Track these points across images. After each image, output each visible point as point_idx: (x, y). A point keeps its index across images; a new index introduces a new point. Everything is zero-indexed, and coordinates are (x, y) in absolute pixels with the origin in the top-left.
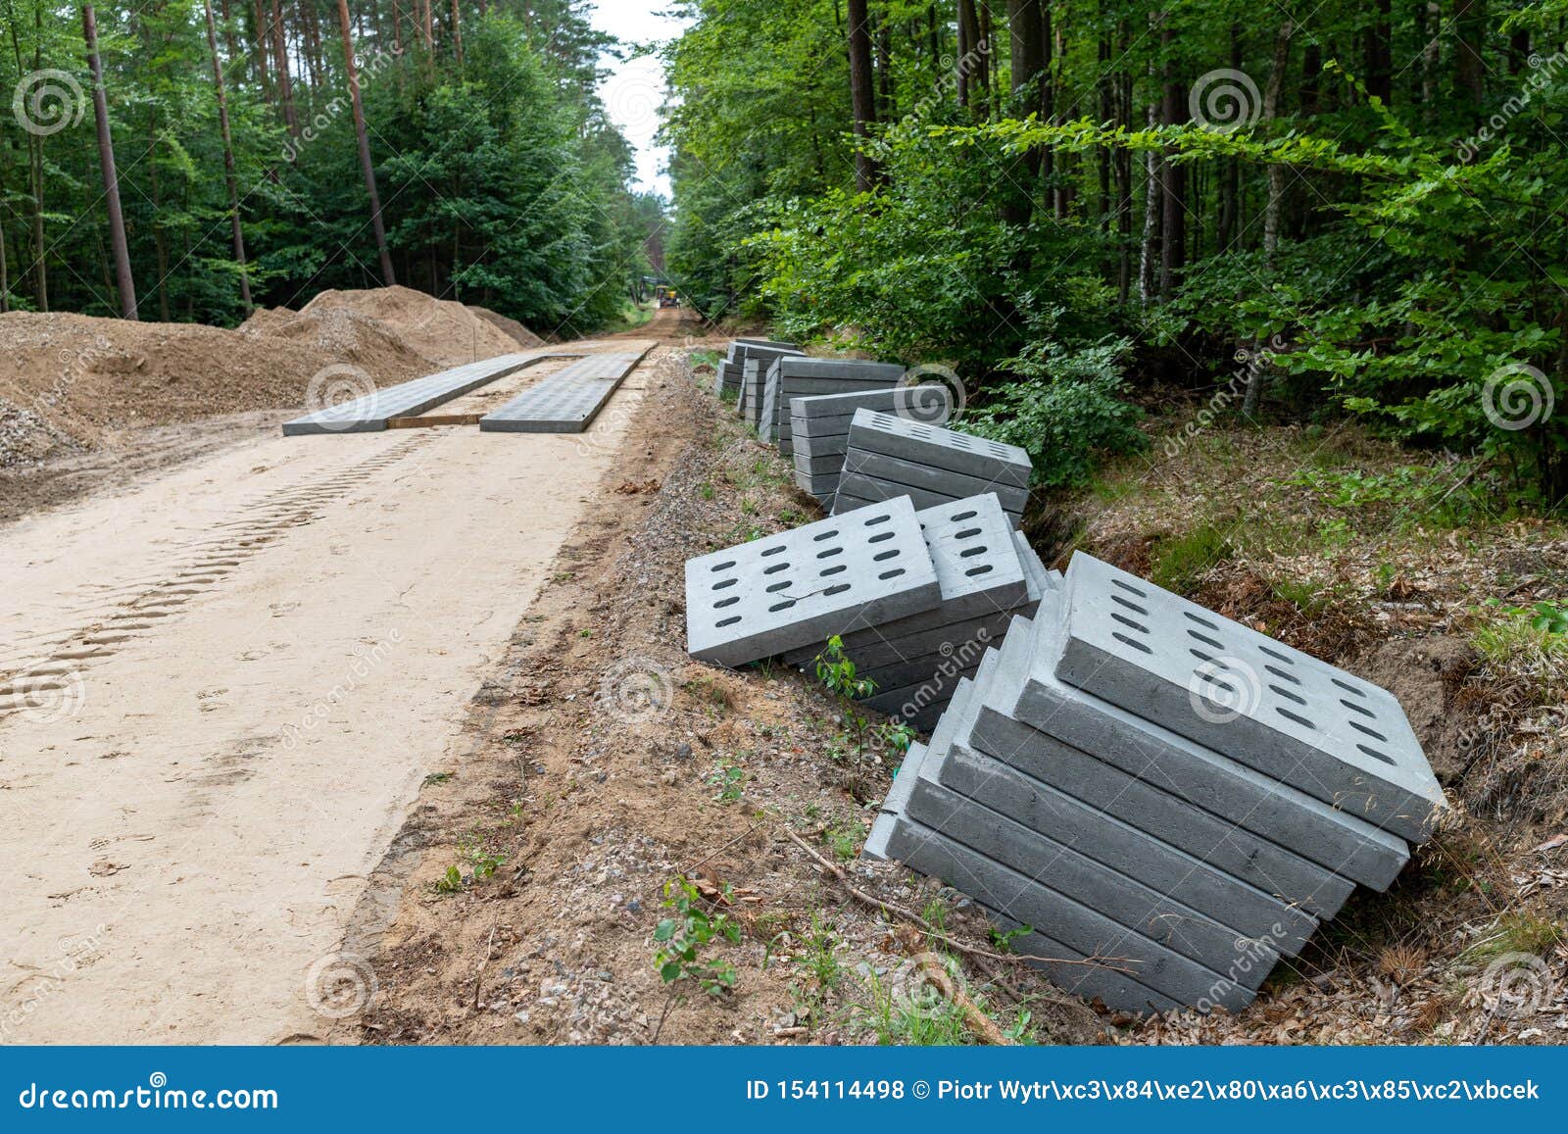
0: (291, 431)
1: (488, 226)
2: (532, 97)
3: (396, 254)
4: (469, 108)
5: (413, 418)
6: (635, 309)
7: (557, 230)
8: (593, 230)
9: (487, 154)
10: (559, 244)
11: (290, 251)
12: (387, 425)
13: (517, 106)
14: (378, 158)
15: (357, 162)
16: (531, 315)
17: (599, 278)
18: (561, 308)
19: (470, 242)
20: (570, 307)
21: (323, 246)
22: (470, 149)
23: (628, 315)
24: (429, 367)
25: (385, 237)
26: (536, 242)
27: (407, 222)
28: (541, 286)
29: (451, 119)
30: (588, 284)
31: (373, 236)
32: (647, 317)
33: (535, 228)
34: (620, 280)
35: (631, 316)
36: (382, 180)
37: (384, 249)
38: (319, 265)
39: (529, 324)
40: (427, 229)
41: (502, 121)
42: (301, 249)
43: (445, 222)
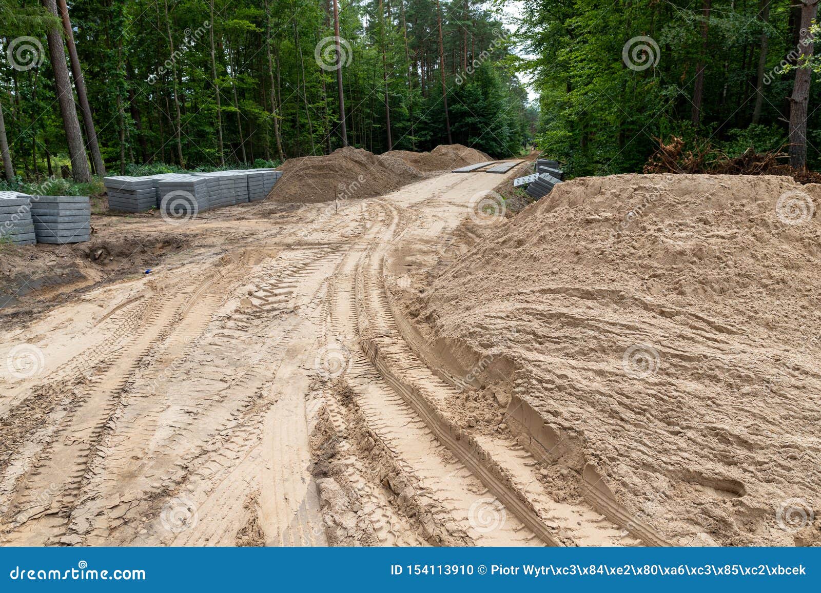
0: (453, 172)
1: (480, 126)
2: (494, 86)
3: (453, 134)
4: (476, 90)
5: (474, 171)
6: (524, 150)
7: (499, 127)
8: (511, 125)
9: (481, 103)
10: (500, 130)
11: (423, 133)
12: (469, 172)
13: (491, 90)
14: (449, 105)
15: (443, 107)
16: (490, 152)
17: (512, 140)
18: (499, 150)
19: (475, 130)
20: (502, 150)
21: (432, 131)
22: (476, 102)
23: (521, 152)
24: (469, 164)
25: (449, 128)
26: (493, 130)
27: (456, 124)
28: (494, 144)
29: (470, 93)
30: (508, 142)
31: (446, 128)
32: (528, 153)
33: (493, 125)
34: (519, 141)
35: (523, 153)
36: (450, 112)
37: (449, 132)
38: (431, 136)
39: (489, 155)
40: (462, 126)
41: (485, 94)
42: (426, 132)
43: (467, 124)
